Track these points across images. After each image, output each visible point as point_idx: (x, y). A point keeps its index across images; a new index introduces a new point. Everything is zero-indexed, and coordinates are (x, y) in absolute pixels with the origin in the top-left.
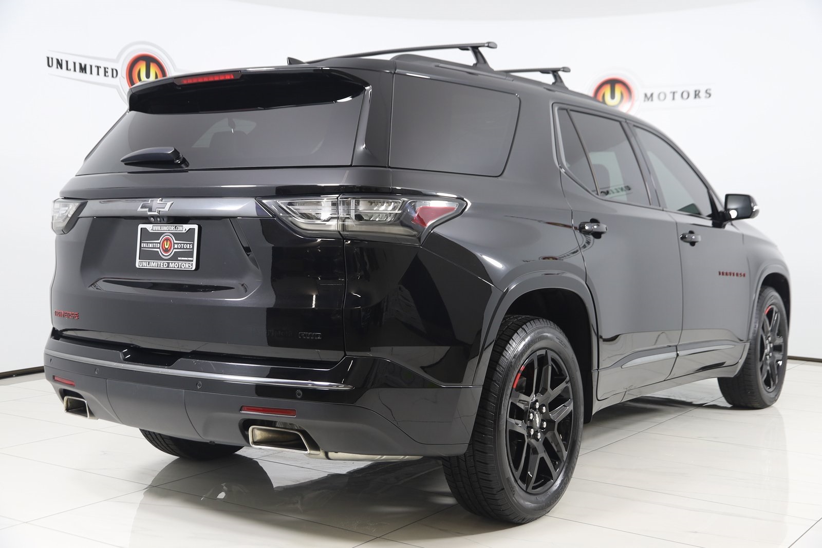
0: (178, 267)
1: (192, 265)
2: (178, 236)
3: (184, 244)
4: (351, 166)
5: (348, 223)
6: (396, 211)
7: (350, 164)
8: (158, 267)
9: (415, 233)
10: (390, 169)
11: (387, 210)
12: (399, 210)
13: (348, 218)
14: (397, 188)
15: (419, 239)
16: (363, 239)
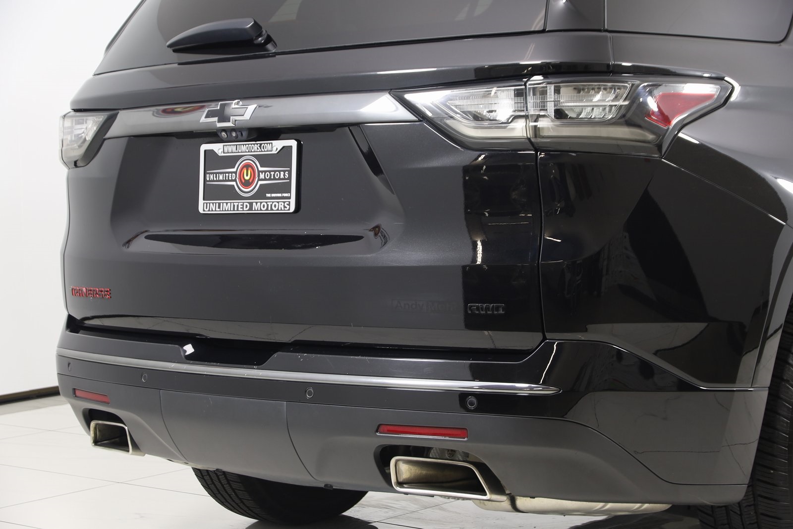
0: (267, 209)
1: (289, 205)
2: (265, 160)
3: (275, 171)
4: (543, 31)
5: (542, 124)
6: (621, 102)
7: (542, 29)
8: (234, 210)
9: (651, 137)
10: (608, 34)
11: (604, 100)
12: (625, 100)
13: (544, 116)
14: (624, 64)
15: (659, 147)
16: (567, 148)
